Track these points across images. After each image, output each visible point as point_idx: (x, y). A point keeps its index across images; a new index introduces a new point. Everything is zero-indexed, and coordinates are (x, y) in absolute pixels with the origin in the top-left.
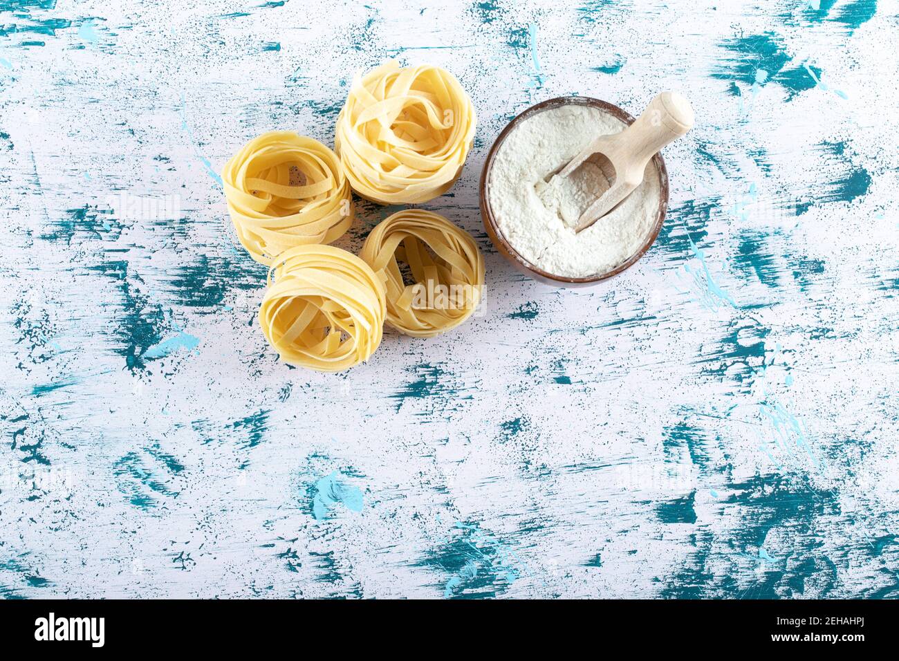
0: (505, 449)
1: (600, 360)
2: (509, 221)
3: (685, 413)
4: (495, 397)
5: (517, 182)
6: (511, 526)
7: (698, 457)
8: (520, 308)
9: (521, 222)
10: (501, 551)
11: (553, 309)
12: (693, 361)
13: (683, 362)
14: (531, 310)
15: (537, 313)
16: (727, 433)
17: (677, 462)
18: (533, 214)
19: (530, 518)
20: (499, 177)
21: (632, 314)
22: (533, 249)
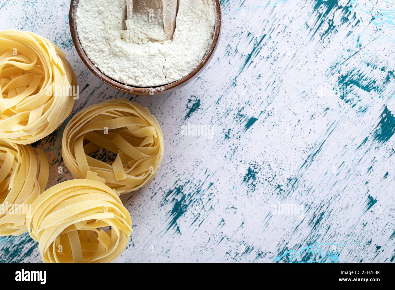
0: (258, 192)
1: (260, 90)
2: (127, 74)
3: (335, 69)
4: (225, 170)
5: (109, 47)
6: (306, 231)
7: (367, 86)
8: (187, 107)
9: (134, 67)
10: (314, 250)
11: (205, 89)
12: (310, 37)
13: (305, 43)
14: (194, 102)
15: (199, 101)
16: (370, 56)
17: (359, 101)
18: (136, 56)
19: (311, 215)
20: (96, 56)
21: (251, 46)
22: (156, 75)
